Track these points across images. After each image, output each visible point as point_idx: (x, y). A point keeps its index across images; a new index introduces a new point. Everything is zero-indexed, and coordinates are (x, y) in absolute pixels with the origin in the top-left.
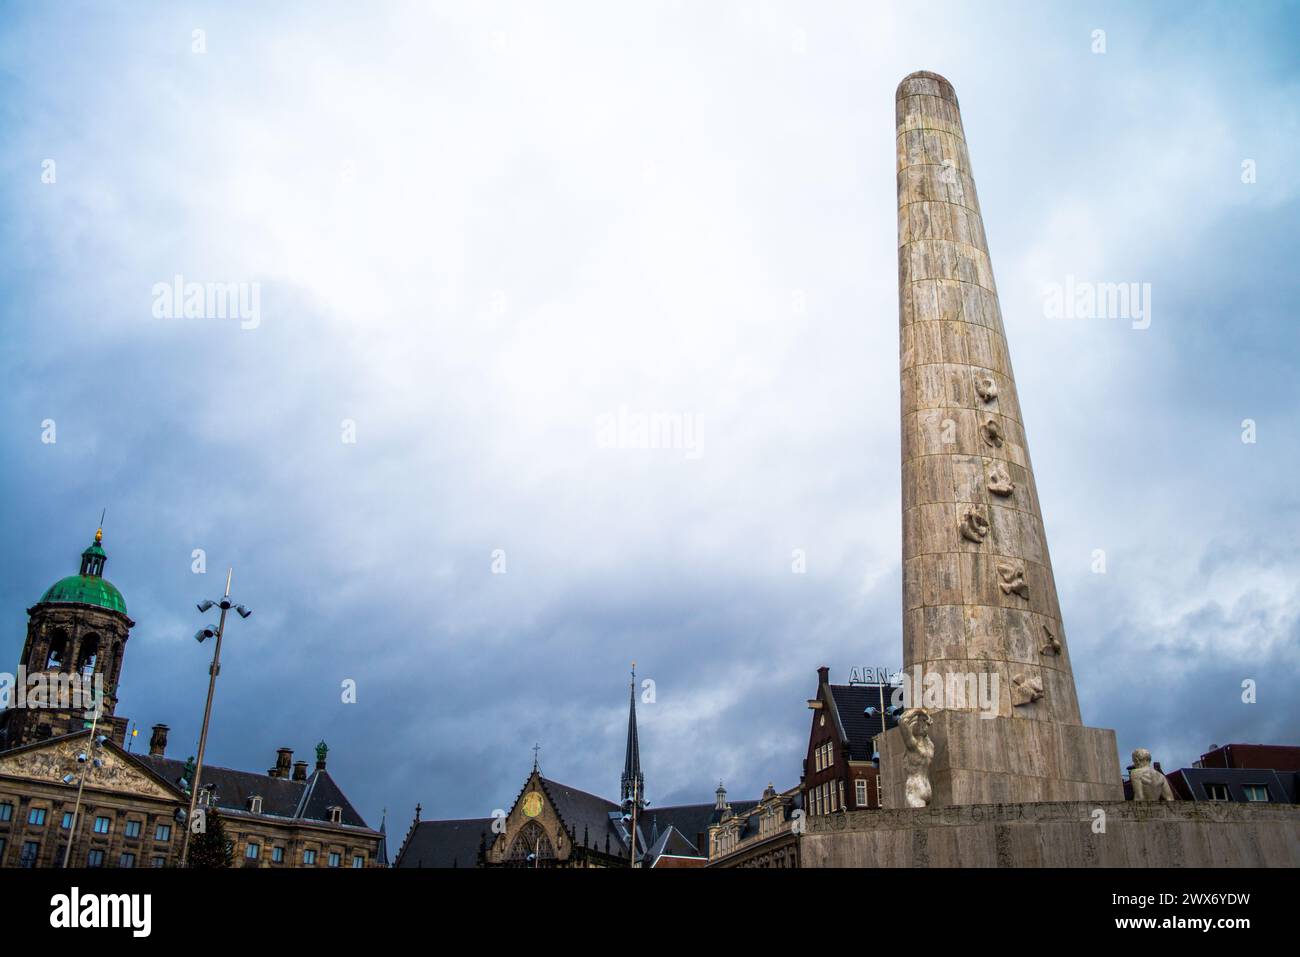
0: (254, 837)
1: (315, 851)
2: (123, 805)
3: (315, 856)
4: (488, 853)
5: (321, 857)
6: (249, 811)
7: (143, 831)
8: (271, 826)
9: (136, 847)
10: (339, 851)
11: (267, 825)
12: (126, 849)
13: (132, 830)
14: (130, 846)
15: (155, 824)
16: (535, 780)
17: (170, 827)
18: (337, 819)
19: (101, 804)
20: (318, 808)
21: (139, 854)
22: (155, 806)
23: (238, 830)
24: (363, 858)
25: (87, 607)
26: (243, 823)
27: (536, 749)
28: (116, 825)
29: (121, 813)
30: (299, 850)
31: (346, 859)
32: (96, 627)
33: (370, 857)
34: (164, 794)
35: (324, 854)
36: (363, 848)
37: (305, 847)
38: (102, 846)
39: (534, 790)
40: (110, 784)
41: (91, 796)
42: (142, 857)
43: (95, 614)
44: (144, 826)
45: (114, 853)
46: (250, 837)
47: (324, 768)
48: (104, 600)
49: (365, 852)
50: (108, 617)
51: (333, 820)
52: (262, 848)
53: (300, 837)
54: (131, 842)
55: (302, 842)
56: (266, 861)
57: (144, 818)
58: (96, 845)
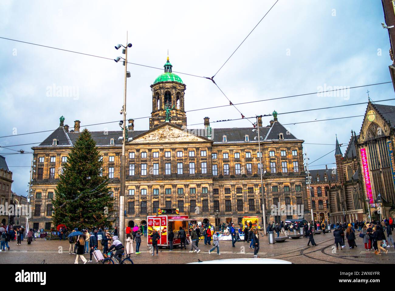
0: (247, 150)
1: (274, 151)
2: (185, 146)
3: (275, 153)
4: (358, 140)
5: (277, 153)
6: (244, 141)
7: (196, 154)
8: (253, 145)
9: (194, 160)
10: (285, 150)
11: (251, 145)
12: (190, 161)
13: (192, 154)
14: (192, 160)
15: (200, 151)
16: (370, 105)
17: (206, 151)
18: (281, 138)
19: (177, 147)
20: (274, 135)
21: (196, 162)
22: (198, 144)
23: (239, 148)
24: (297, 150)
25: (162, 83)
26: (241, 145)
27: (368, 92)
28: (185, 153)
29: (185, 149)
30: (266, 152)
31: (288, 152)
32: (168, 88)
33: (299, 150)
34: (200, 140)
35: (278, 152)
36: (295, 147)
37: (269, 150)
38: (182, 161)
39: (370, 110)
40: (178, 140)
41: (173, 145)
42: (197, 163)
43: (167, 84)
44: (196, 152)
45: (186, 163)
46: (245, 150)
47: (277, 120)
48: (169, 79)
49: (297, 148)
50: (172, 84)
51: (280, 138)
52: (252, 153)
53: (265, 147)
54: (192, 158)
55: (267, 149)
56: (255, 158)
57: (195, 149)
58: (179, 161)
